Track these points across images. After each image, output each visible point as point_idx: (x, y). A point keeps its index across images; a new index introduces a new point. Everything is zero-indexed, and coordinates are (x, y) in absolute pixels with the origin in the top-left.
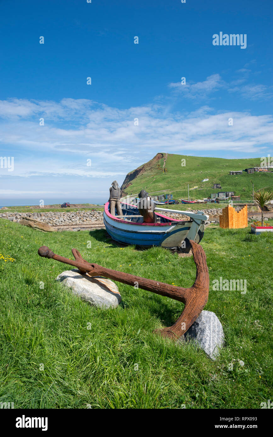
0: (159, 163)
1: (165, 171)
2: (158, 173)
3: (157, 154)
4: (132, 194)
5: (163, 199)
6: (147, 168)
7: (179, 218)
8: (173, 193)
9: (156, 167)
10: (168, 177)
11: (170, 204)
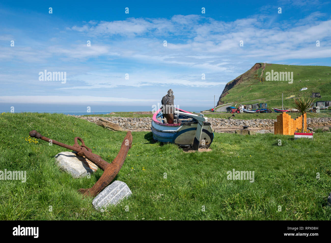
0: (257, 73)
1: (262, 81)
2: (255, 82)
3: (255, 65)
4: (227, 103)
5: (257, 108)
6: (245, 78)
7: (268, 126)
8: (268, 102)
9: (253, 77)
10: (265, 87)
11: (261, 112)
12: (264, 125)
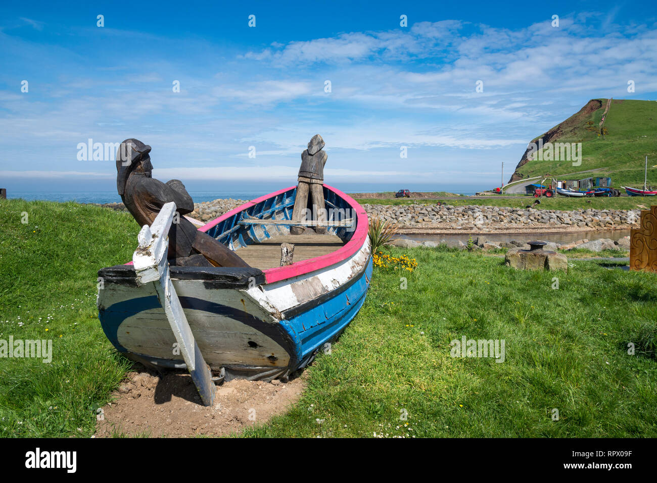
0: (592, 119)
1: (602, 133)
2: (587, 137)
3: (589, 103)
4: (528, 177)
5: (590, 186)
6: (566, 130)
7: (611, 224)
8: (614, 175)
9: (584, 127)
10: (607, 145)
11: (597, 195)
12: (603, 222)
